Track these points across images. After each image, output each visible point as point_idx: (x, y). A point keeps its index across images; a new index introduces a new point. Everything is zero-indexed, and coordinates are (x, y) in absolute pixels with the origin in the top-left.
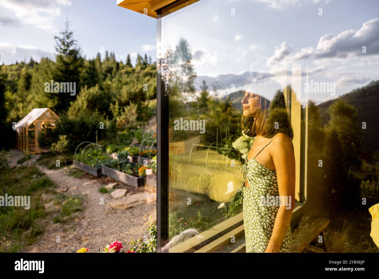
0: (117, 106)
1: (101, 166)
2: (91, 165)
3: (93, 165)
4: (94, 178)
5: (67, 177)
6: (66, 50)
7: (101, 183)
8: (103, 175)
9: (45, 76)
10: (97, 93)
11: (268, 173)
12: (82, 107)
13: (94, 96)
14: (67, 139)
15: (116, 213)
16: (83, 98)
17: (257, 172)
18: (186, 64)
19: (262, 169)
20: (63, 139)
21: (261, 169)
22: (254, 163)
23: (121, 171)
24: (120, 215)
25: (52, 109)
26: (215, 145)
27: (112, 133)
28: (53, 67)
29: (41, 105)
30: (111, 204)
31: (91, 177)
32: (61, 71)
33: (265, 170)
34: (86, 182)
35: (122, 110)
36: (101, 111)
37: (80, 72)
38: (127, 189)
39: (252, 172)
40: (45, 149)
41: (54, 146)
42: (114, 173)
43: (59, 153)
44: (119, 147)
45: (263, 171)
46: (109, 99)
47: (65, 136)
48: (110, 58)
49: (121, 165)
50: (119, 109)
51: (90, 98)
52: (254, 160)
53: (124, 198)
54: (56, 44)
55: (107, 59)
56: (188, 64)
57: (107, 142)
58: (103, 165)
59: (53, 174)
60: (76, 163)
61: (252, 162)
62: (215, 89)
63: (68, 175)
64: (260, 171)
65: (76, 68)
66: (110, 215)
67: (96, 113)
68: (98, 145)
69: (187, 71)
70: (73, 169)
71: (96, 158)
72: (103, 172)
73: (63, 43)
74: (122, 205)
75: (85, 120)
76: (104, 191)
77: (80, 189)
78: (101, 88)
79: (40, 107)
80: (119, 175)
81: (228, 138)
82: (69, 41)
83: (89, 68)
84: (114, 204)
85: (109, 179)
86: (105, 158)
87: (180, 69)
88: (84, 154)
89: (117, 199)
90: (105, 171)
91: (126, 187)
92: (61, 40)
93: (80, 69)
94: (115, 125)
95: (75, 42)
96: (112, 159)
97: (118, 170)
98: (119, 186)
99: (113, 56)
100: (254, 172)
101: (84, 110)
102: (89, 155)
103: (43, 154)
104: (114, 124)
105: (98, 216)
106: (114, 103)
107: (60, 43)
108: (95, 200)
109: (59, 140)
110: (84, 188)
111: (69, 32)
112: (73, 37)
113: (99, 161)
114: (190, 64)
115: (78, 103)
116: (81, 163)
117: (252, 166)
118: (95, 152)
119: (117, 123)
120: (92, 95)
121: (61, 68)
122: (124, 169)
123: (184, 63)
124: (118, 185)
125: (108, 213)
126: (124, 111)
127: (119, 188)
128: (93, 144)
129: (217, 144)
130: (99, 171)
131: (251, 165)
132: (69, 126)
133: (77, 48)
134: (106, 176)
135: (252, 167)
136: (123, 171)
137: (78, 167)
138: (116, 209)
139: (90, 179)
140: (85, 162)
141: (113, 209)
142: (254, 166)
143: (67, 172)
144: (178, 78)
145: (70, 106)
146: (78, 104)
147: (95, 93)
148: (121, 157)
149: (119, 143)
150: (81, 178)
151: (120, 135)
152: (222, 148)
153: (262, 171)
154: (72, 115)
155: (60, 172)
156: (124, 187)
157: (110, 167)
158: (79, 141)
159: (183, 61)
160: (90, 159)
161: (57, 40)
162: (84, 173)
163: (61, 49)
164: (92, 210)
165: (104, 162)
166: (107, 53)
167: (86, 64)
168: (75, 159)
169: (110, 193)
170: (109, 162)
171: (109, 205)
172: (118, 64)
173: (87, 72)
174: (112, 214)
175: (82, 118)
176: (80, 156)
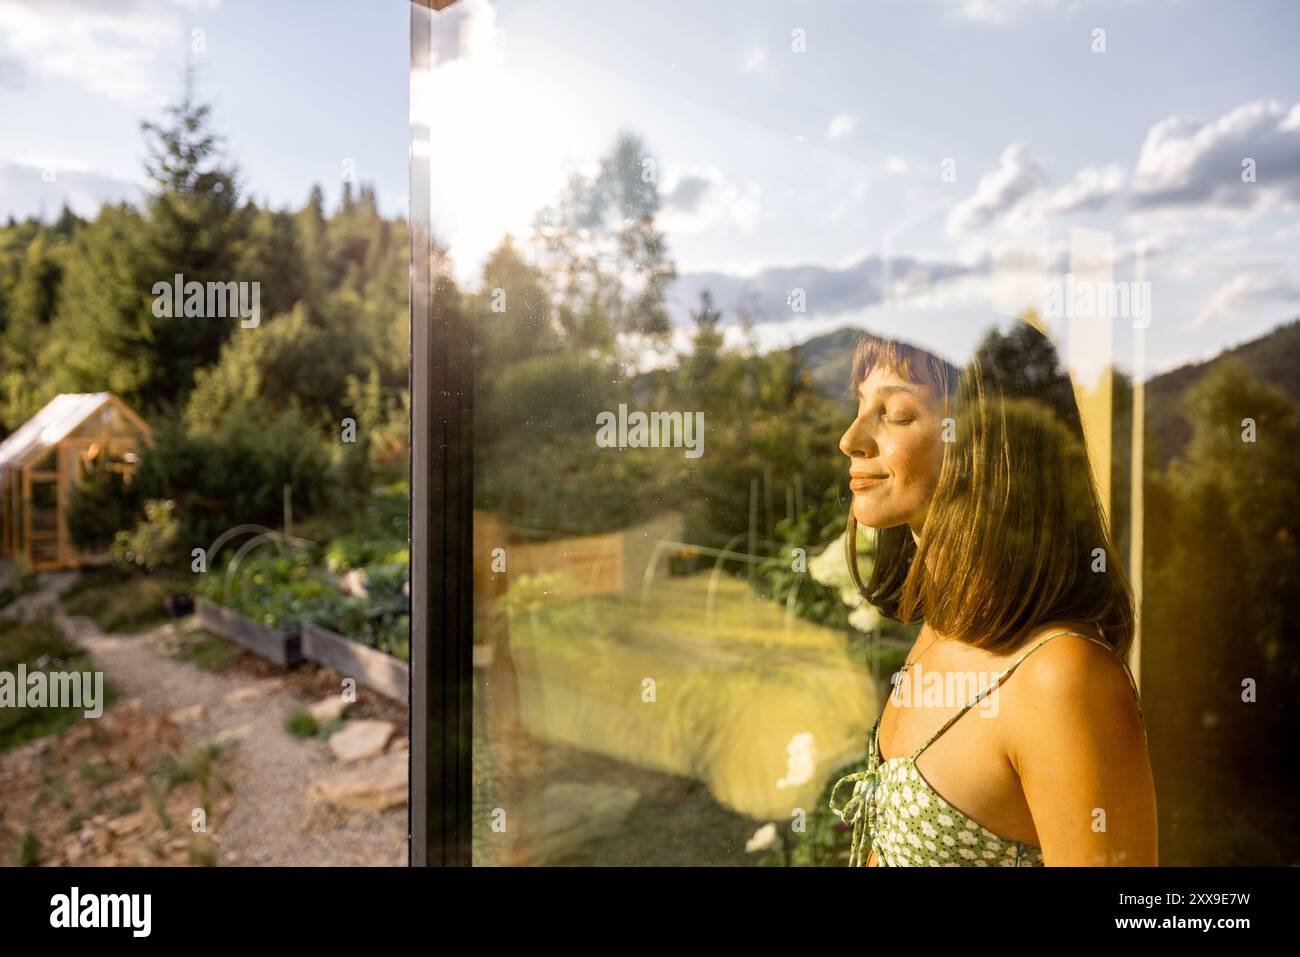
0: (373, 388)
1: (299, 625)
2: (262, 619)
3: (269, 620)
4: (273, 671)
5: (168, 666)
6: (184, 174)
7: (299, 691)
8: (304, 661)
9: (104, 270)
10: (299, 336)
11: (991, 856)
12: (241, 390)
13: (287, 348)
14: (173, 514)
15: (341, 827)
16: (246, 356)
17: (932, 847)
18: (637, 229)
19: (961, 835)
20: (159, 516)
21: (952, 831)
22: (915, 788)
23: (375, 646)
24: (358, 836)
25: (127, 396)
26: (742, 548)
27: (353, 494)
28: (138, 239)
29: (86, 383)
30: (325, 785)
31: (263, 667)
32: (166, 252)
33: (975, 841)
34: (242, 686)
35: (391, 402)
36: (311, 403)
37: (236, 257)
38: (394, 721)
39: (901, 840)
40: (94, 550)
41: (125, 543)
42: (350, 656)
43: (144, 570)
44: (377, 546)
45: (964, 846)
46: (347, 359)
47: (168, 505)
48: (358, 203)
49: (378, 620)
50: (383, 398)
51: (273, 356)
52: (914, 775)
53: (380, 762)
54: (144, 153)
55: (349, 207)
56: (645, 228)
57: (330, 528)
58: (306, 619)
59: (115, 653)
60: (208, 612)
61: (902, 778)
62: (747, 321)
63: (173, 657)
64: (949, 841)
65: (222, 241)
66: (318, 837)
67: (292, 415)
68: (293, 541)
69: (641, 253)
70: (196, 632)
71: (284, 591)
72: (307, 649)
73: (175, 149)
74: (368, 795)
75: (248, 442)
76: (304, 729)
77: (214, 715)
78: (316, 319)
79: (84, 390)
80: (368, 664)
81: (795, 523)
82: (194, 138)
83: (273, 242)
84: (339, 787)
85: (328, 677)
86: (316, 594)
87: (612, 247)
88: (239, 572)
89: (353, 764)
90: (315, 647)
91: (392, 711)
92: (164, 136)
93: (237, 246)
94: (365, 458)
95: (218, 145)
96: (347, 593)
97: (365, 644)
98: (367, 709)
99: (369, 196)
100: (916, 842)
101: (250, 404)
102: (259, 579)
103: (86, 569)
104: (359, 457)
105: (271, 837)
106: (363, 377)
107: (162, 148)
108: (265, 766)
109: (145, 519)
110: (229, 711)
111: (196, 104)
112: (210, 126)
113: (296, 605)
114: (651, 230)
115: (225, 374)
116: (226, 613)
117: (904, 803)
118: (281, 565)
119: (373, 454)
120: (277, 344)
121: (163, 241)
122: (387, 640)
123: (630, 223)
124: (360, 703)
125: (310, 828)
126: (399, 405)
127: (363, 717)
128: (273, 535)
129: (753, 544)
130: (293, 645)
131: (896, 799)
132: (188, 464)
133: (226, 166)
134: (318, 666)
135: (905, 813)
136: (384, 646)
137: (214, 627)
138: (345, 810)
139: (259, 675)
140: (239, 607)
141: (332, 808)
142: (915, 812)
143: (169, 645)
144: (603, 281)
145: (193, 385)
146: (225, 380)
147: (291, 337)
148: (376, 588)
149: (377, 529)
150: (221, 670)
151: (384, 499)
152: (771, 562)
153: (959, 844)
154: (202, 420)
155: (147, 646)
156: (385, 711)
157: (335, 630)
158: (222, 520)
159: (627, 215)
160: (261, 594)
161: (151, 134)
162: (236, 651)
163: (167, 169)
164: (249, 809)
165: (312, 608)
166: (348, 187)
167: (262, 226)
168: (202, 593)
169: (327, 738)
170: (333, 607)
171: (319, 790)
172: (386, 228)
173: (261, 257)
174: (325, 832)
175: (237, 434)
176: (222, 581)
